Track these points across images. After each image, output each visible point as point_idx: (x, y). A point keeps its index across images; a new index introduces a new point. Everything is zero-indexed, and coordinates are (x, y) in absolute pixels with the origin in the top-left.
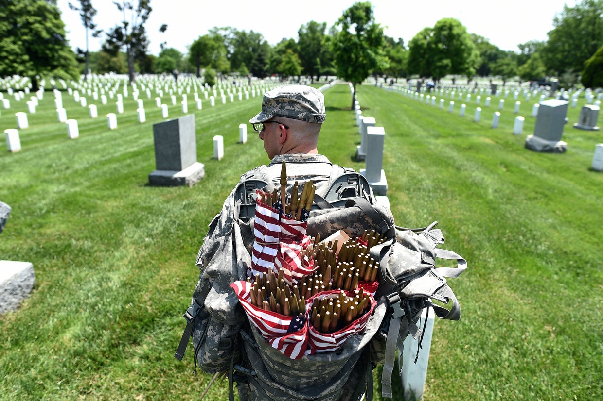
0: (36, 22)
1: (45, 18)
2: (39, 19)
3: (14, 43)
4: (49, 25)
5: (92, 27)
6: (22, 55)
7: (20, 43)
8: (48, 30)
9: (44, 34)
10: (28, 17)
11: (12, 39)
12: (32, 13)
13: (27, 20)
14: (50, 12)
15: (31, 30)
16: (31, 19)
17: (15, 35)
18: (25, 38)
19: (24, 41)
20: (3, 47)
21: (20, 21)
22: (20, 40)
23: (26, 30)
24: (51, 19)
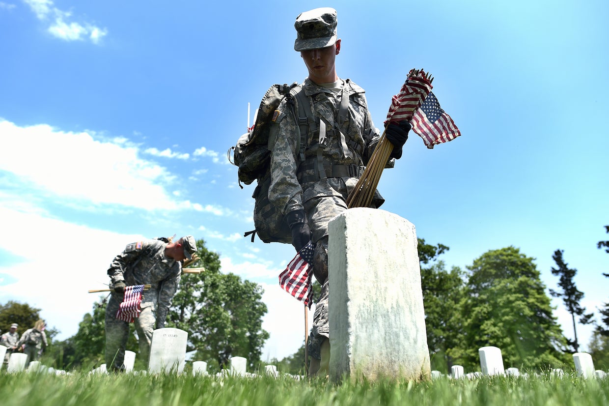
0: (517, 299)
1: (527, 294)
2: (520, 296)
3: (495, 325)
4: (531, 300)
5: (580, 312)
6: (503, 338)
7: (501, 324)
8: (531, 306)
9: (527, 312)
10: (509, 296)
11: (492, 321)
12: (513, 290)
13: (508, 298)
14: (532, 288)
15: (512, 309)
16: (512, 297)
17: (496, 317)
18: (506, 318)
19: (505, 322)
20: (484, 330)
21: (501, 301)
22: (501, 321)
23: (508, 310)
24: (533, 295)
